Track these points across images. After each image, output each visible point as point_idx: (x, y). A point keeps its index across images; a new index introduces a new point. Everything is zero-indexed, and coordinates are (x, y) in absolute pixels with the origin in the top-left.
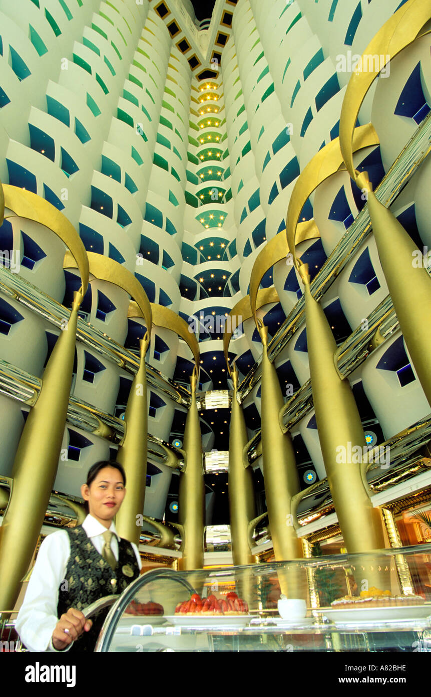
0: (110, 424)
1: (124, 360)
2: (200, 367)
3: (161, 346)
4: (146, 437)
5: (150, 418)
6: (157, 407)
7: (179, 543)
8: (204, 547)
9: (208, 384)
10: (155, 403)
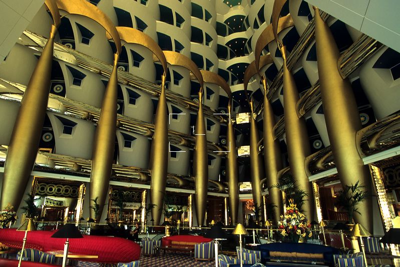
0: (187, 139)
1: (190, 105)
2: (233, 99)
3: (210, 92)
4: (206, 142)
5: (208, 132)
6: (211, 125)
7: (227, 190)
8: (238, 192)
9: (238, 108)
10: (210, 124)
